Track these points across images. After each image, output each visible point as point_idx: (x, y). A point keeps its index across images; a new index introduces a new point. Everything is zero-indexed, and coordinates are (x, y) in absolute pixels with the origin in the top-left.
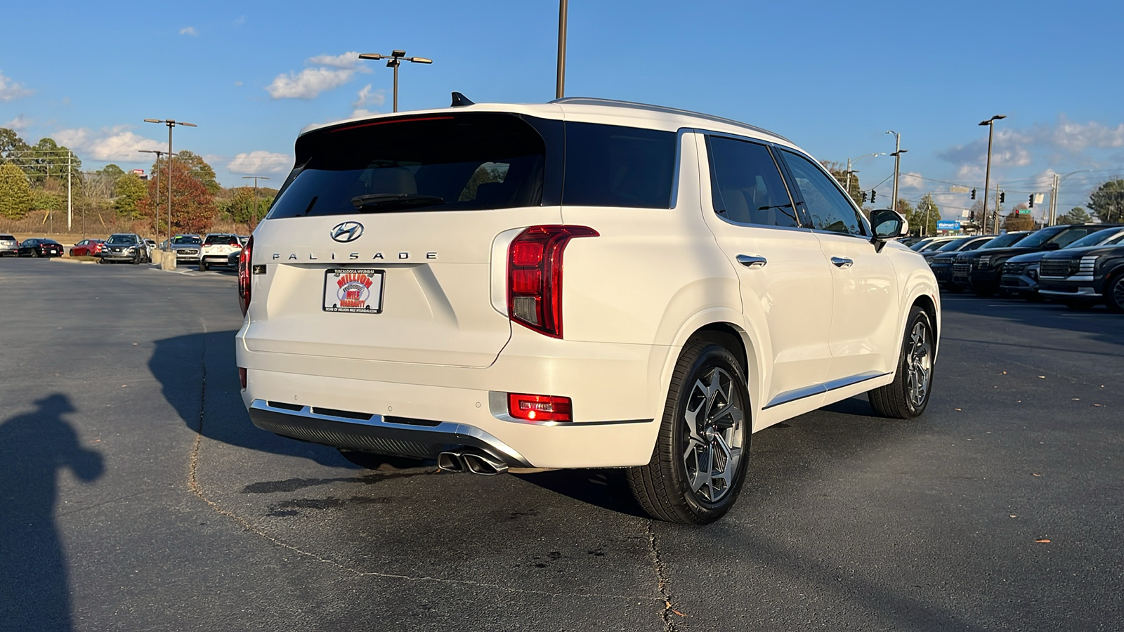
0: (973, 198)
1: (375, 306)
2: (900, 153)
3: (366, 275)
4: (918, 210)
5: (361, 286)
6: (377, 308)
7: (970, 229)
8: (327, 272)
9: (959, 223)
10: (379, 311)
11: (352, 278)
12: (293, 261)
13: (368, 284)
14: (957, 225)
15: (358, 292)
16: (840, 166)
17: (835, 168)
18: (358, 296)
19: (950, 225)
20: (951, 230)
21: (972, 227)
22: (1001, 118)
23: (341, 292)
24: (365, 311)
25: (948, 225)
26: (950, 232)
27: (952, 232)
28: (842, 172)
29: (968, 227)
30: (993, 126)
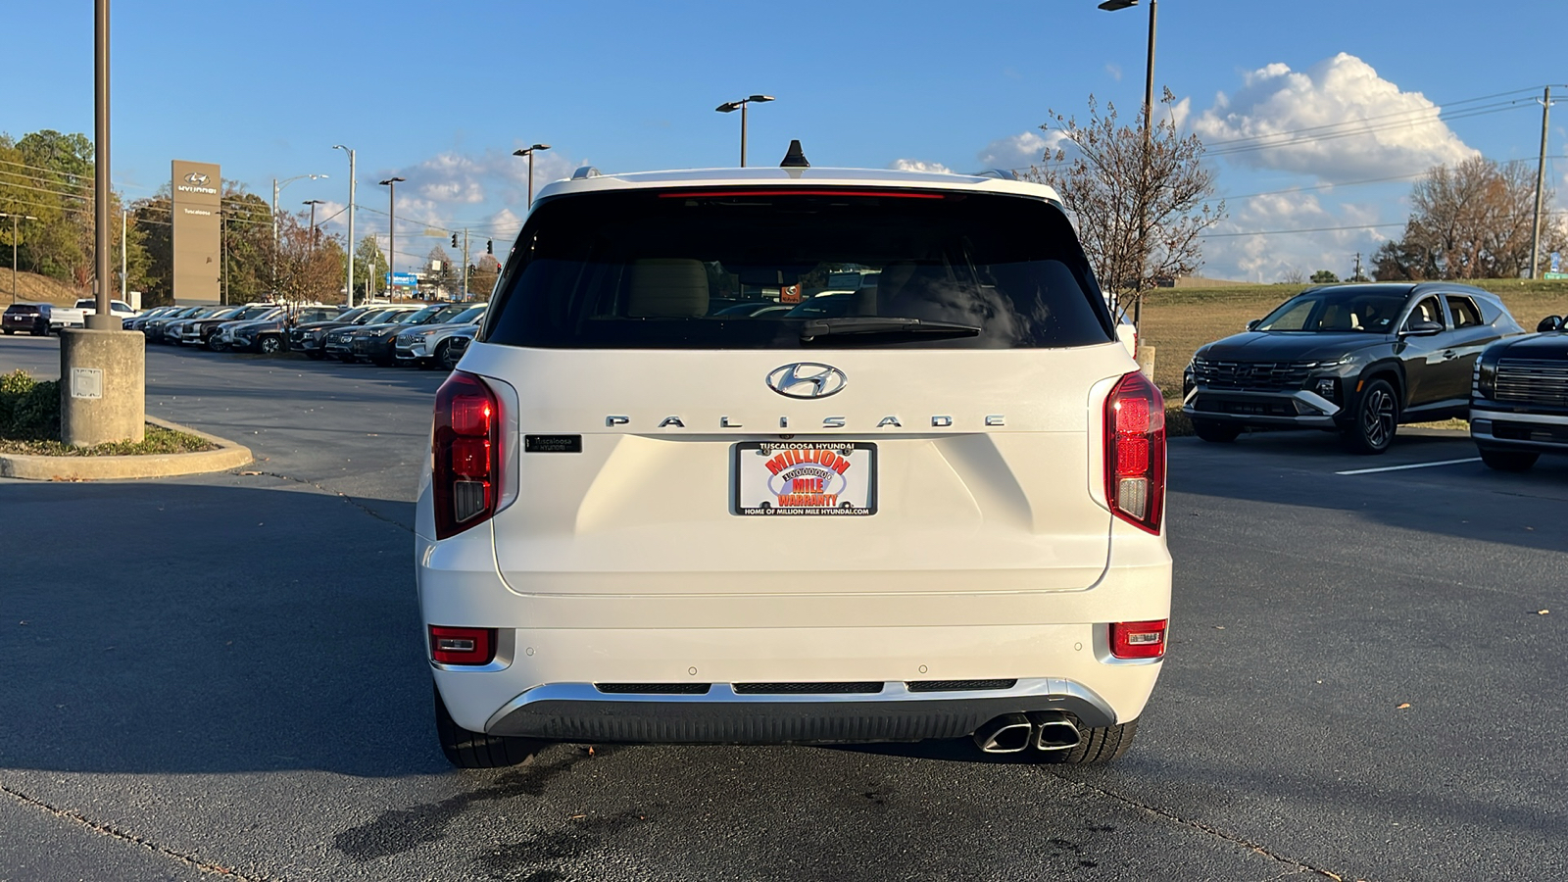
0: (454, 246)
1: (860, 501)
2: (394, 182)
3: (835, 451)
4: (357, 256)
5: (826, 470)
6: (869, 507)
7: (429, 285)
8: (739, 448)
9: (415, 276)
10: (873, 509)
11: (802, 457)
12: (672, 429)
13: (841, 467)
14: (413, 280)
15: (820, 482)
16: (242, 187)
17: (234, 189)
18: (820, 486)
19: (404, 279)
20: (406, 285)
21: (430, 282)
22: (543, 148)
23: (779, 482)
24: (841, 511)
25: (400, 278)
26: (405, 288)
27: (407, 288)
28: (245, 196)
29: (425, 282)
30: (534, 157)
